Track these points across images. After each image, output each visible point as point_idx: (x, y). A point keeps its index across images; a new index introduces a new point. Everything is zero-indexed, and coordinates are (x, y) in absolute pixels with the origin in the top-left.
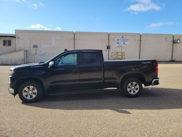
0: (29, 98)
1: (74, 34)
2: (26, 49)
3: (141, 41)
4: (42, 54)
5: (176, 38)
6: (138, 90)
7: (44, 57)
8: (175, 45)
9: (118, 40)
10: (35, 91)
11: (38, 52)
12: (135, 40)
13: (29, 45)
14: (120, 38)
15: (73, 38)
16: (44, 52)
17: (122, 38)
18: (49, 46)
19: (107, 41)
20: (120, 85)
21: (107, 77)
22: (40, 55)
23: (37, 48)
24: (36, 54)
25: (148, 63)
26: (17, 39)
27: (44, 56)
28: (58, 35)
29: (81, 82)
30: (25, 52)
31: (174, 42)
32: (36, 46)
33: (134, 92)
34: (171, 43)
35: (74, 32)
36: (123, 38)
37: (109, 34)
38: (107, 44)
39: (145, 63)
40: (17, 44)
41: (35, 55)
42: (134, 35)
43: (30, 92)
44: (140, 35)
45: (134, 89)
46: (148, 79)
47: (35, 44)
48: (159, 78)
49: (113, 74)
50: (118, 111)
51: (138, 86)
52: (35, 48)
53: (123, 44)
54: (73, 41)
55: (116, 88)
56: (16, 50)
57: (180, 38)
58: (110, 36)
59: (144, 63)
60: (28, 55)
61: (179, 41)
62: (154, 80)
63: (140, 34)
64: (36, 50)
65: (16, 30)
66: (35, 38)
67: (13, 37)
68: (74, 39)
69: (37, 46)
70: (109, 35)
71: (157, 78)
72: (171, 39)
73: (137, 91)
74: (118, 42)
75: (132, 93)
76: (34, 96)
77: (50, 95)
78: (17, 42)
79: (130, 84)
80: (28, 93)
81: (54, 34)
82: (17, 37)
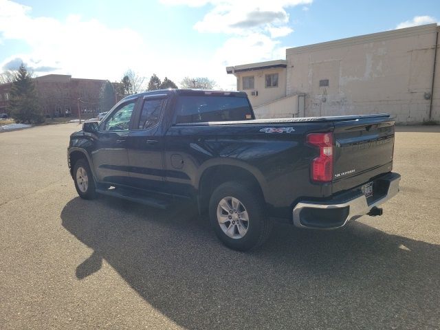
1: (438, 31)
2: (305, 91)
4: (338, 102)
11: (328, 97)
13: (310, 82)
16: (342, 94)
18: (355, 78)
22: (334, 103)
23: (327, 87)
24: (325, 101)
26: (289, 69)
27: (343, 105)
28: (384, 43)
30: (302, 99)
32: (324, 83)
40: (291, 80)
41: (323, 103)
45: (238, 222)
47: (324, 78)
52: (323, 87)
56: (287, 94)
60: (308, 105)
64: (325, 93)
65: (288, 51)
66: (325, 61)
67: (281, 66)
68: (436, 48)
69: (328, 81)
73: (242, 231)
75: (230, 232)
78: (288, 78)
79: (223, 201)
81: (372, 44)
82: (289, 66)
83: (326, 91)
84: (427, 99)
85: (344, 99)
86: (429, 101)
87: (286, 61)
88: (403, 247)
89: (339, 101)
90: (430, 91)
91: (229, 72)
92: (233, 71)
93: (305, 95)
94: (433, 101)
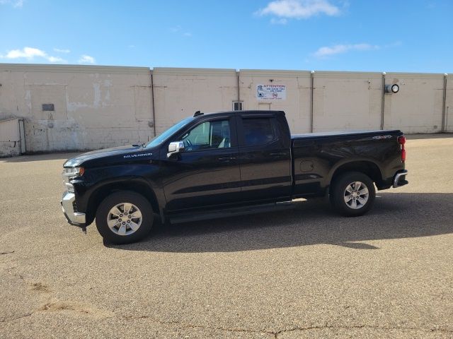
0: (122, 232)
1: (151, 73)
2: (23, 115)
3: (312, 88)
4: (68, 128)
5: (389, 82)
6: (367, 199)
7: (75, 133)
8: (387, 97)
9: (260, 87)
10: (138, 214)
11: (56, 123)
12: (300, 87)
13: (30, 105)
14: (265, 82)
15: (148, 83)
16: (72, 120)
17: (270, 84)
18: (85, 105)
19: (235, 92)
20: (328, 189)
21: (301, 173)
22: (63, 130)
23: (52, 112)
24: (52, 127)
25: (385, 137)
27: (74, 131)
28: (109, 76)
29: (244, 189)
30: (21, 123)
31: (386, 90)
32: (49, 108)
33: (358, 203)
34: (380, 93)
35: (151, 69)
36: (273, 83)
37: (237, 73)
38: (235, 98)
39: (380, 137)
41: (49, 129)
42: (296, 75)
43: (125, 219)
44: (312, 74)
45: (357, 197)
46: (386, 174)
47: (47, 102)
48: (406, 171)
49: (312, 166)
50: (348, 245)
51: (366, 191)
52: (47, 113)
53: (272, 97)
54: (148, 91)
55: (304, 200)
57: (398, 81)
58: (240, 78)
59: (376, 137)
60: (30, 131)
61: (395, 89)
62: (399, 175)
63: (310, 72)
64: (51, 118)
66: (47, 84)
68: (152, 86)
69: (53, 105)
70: (238, 75)
71: (403, 171)
72: (378, 84)
73: (363, 202)
74: (260, 92)
75: (354, 206)
76: (135, 227)
77: (173, 221)
79: (349, 186)
80: (120, 220)
81: (97, 75)
83: (51, 115)
84: (151, 126)
85: (75, 125)
86: (152, 129)
89: (69, 126)
90: (152, 120)
93: (23, 120)
94: (156, 128)
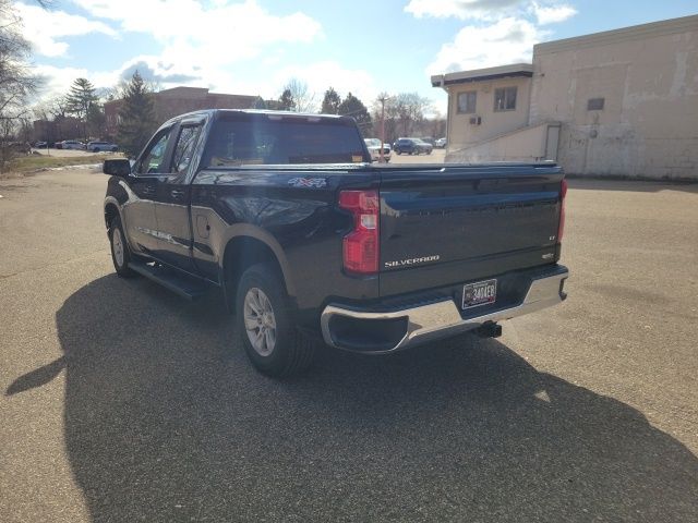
2: (562, 118)
4: (617, 139)
7: (627, 147)
11: (602, 129)
13: (572, 102)
16: (626, 125)
18: (653, 97)
22: (610, 140)
23: (600, 112)
24: (595, 135)
26: (536, 80)
27: (626, 143)
30: (554, 132)
32: (597, 104)
40: (539, 100)
41: (591, 140)
47: (596, 95)
52: (594, 113)
56: (530, 123)
60: (565, 142)
64: (596, 121)
65: (537, 47)
66: (601, 65)
67: (522, 73)
69: (603, 100)
78: (534, 95)
79: (250, 295)
81: (688, 35)
82: (537, 73)
83: (598, 117)
85: (629, 132)
87: (533, 66)
88: (542, 395)
89: (620, 136)
91: (436, 84)
92: (442, 84)
93: (560, 126)
